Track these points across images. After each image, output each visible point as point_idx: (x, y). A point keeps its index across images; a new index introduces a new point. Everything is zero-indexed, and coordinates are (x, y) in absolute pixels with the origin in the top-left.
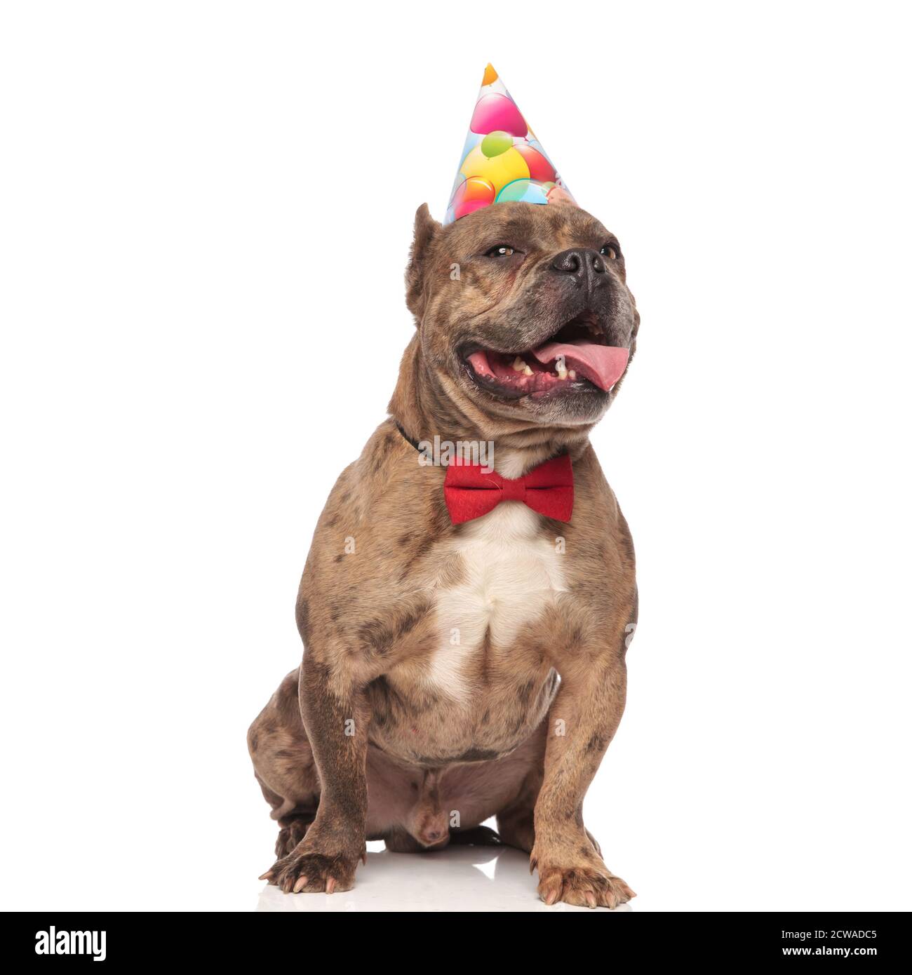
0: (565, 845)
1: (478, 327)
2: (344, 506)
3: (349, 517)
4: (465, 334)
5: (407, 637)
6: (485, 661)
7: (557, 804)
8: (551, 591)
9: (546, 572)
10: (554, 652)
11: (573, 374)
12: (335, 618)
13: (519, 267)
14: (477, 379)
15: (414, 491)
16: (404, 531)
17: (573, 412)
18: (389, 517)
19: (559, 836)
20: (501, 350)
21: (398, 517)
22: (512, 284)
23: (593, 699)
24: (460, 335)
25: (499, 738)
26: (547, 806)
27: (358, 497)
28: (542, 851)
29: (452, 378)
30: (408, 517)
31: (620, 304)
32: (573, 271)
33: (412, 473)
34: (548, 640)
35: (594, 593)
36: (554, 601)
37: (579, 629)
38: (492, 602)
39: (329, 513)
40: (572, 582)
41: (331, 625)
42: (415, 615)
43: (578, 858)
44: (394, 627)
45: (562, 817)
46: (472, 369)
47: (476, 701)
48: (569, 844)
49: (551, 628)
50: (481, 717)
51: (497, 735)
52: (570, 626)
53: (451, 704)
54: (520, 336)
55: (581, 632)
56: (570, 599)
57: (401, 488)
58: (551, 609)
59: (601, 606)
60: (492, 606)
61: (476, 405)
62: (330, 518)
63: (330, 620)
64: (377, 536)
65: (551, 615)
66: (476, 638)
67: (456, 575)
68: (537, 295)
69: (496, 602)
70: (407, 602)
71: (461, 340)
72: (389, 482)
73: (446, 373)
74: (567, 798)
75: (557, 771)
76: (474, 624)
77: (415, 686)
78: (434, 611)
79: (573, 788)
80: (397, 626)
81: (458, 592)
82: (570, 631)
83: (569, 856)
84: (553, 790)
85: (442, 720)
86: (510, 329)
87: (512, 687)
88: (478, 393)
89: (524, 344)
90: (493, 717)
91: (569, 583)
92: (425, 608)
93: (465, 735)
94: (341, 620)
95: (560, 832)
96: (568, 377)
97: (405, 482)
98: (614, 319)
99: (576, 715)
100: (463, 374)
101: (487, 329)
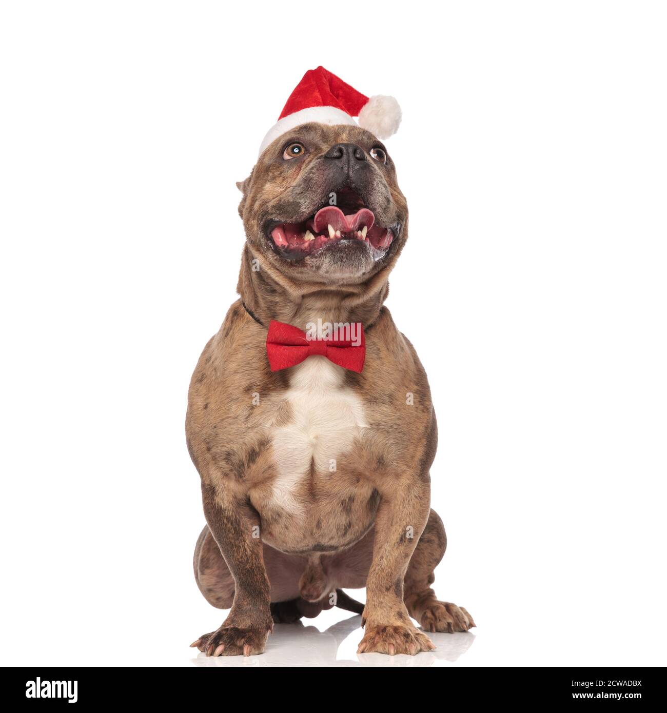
0: (385, 609)
1: (274, 207)
2: (207, 366)
3: (211, 374)
4: (266, 214)
5: (254, 467)
6: (311, 484)
7: (379, 580)
8: (357, 427)
9: (352, 412)
10: (367, 473)
11: (338, 234)
12: (209, 449)
13: (304, 162)
14: (277, 250)
15: (253, 352)
16: (248, 382)
17: (339, 263)
18: (236, 372)
19: (381, 603)
20: (289, 221)
21: (242, 372)
22: (298, 175)
23: (401, 506)
24: (263, 216)
25: (332, 538)
26: (373, 582)
27: (216, 359)
28: (369, 613)
29: (262, 254)
30: (250, 372)
31: (375, 183)
32: (339, 158)
33: (250, 338)
34: (360, 465)
35: (390, 431)
36: (360, 436)
37: (382, 456)
38: (314, 438)
39: (199, 372)
40: (371, 421)
41: (208, 456)
42: (257, 449)
43: (394, 619)
44: (244, 457)
45: (383, 589)
46: (273, 242)
47: (308, 512)
48: (389, 609)
49: (361, 456)
50: (314, 524)
51: (330, 536)
52: (374, 455)
53: (291, 516)
54: (300, 207)
55: (384, 459)
56: (372, 433)
57: (242, 350)
58: (358, 442)
59: (397, 441)
60: (314, 441)
61: (281, 272)
62: (199, 375)
63: (206, 452)
64: (228, 387)
65: (359, 446)
66: (305, 467)
67: (285, 416)
68: (311, 175)
69: (316, 438)
70: (251, 438)
71: (264, 220)
72: (234, 345)
73: (258, 250)
74: (386, 577)
75: (379, 557)
76: (302, 456)
77: (263, 506)
78: (271, 445)
79: (390, 570)
80: (246, 457)
81: (288, 429)
82: (375, 458)
83: (387, 617)
84: (377, 571)
85: (287, 528)
86: (293, 202)
87: (335, 502)
88: (280, 262)
89: (302, 212)
90: (324, 524)
91: (369, 422)
92: (264, 444)
93: (305, 537)
94: (213, 450)
95: (382, 600)
96: (336, 236)
97: (245, 345)
98: (371, 195)
99: (391, 517)
100: (268, 248)
101: (281, 207)
